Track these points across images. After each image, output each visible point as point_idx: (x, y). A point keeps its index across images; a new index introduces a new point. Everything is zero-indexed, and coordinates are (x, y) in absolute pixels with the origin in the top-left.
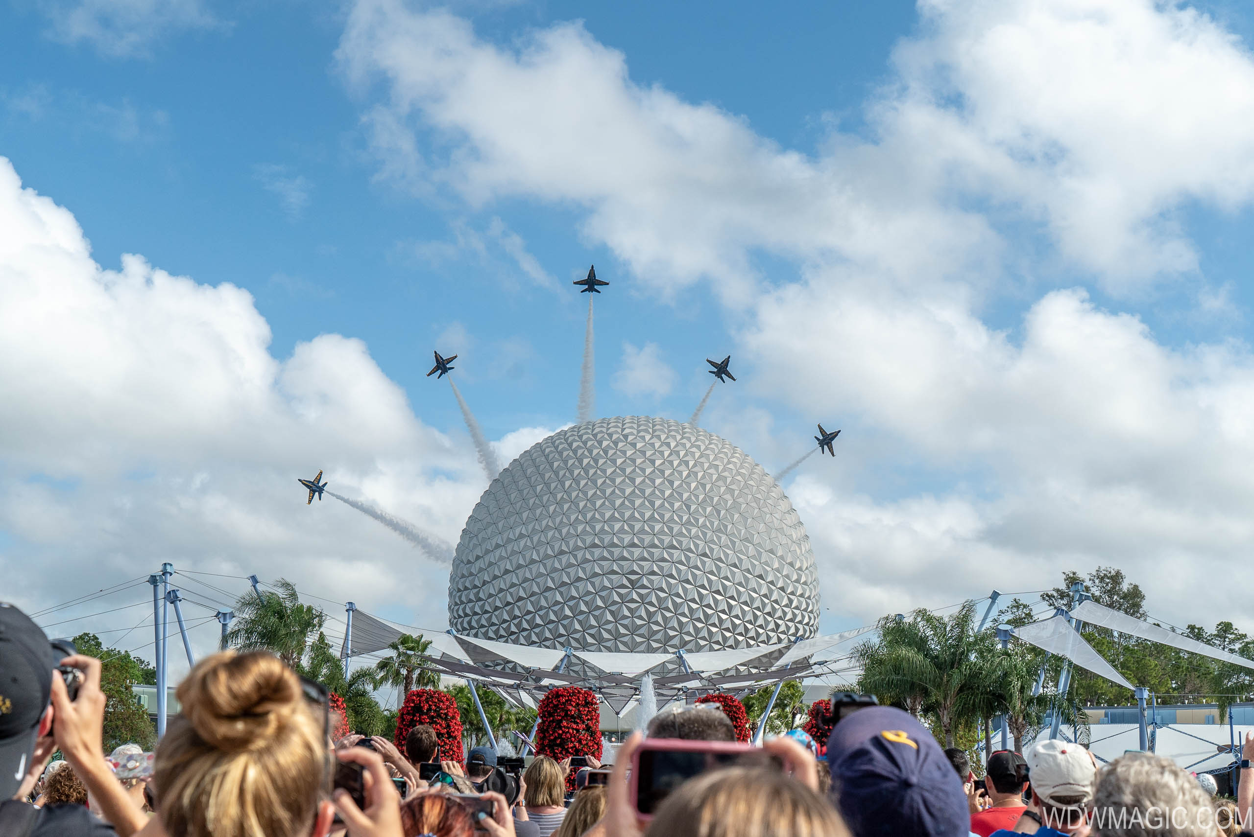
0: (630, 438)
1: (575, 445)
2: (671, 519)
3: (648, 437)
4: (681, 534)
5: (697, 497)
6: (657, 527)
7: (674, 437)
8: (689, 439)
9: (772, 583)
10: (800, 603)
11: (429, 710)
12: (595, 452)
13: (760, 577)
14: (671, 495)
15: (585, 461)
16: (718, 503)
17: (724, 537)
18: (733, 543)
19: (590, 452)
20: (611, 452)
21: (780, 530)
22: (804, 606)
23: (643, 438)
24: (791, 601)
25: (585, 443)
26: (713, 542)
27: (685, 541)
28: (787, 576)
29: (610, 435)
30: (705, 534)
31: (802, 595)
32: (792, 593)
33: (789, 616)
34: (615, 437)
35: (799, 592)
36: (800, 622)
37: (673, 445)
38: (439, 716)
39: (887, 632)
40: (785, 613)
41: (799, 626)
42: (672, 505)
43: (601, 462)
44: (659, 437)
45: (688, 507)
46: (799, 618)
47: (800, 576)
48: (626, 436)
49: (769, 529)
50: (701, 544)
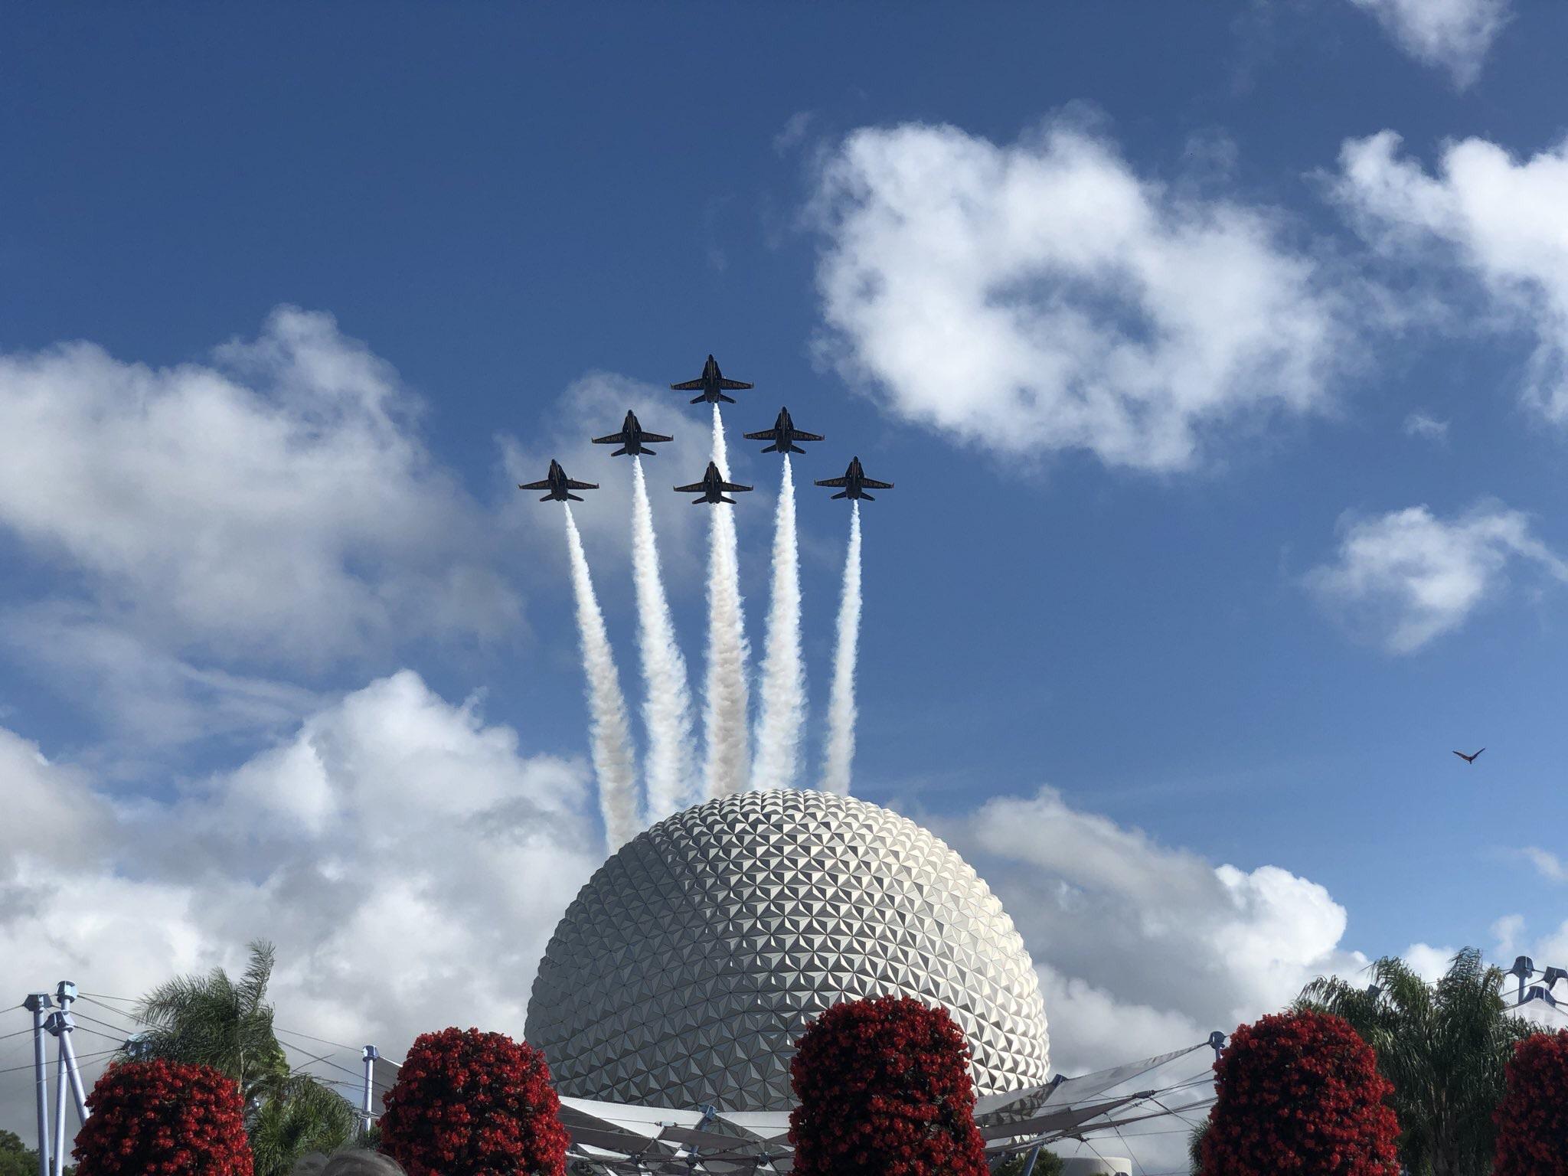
0: (774, 818)
1: (696, 830)
2: (837, 930)
3: (798, 816)
4: (850, 949)
5: (871, 896)
6: (818, 941)
7: (835, 815)
8: (855, 817)
9: (982, 1016)
10: (1023, 1044)
12: (725, 839)
13: (966, 1007)
14: (836, 895)
15: (712, 852)
16: (902, 904)
17: (911, 952)
18: (926, 960)
19: (718, 839)
20: (748, 839)
21: (989, 941)
22: (1028, 1050)
23: (792, 817)
24: (1010, 1042)
25: (710, 827)
26: (896, 959)
27: (857, 959)
28: (1003, 1007)
29: (746, 816)
30: (885, 949)
31: (1025, 1034)
32: (1012, 1031)
33: (1009, 1064)
34: (752, 817)
35: (1021, 1029)
36: (1024, 1073)
37: (834, 825)
40: (1002, 1061)
41: (1023, 1078)
42: (837, 909)
43: (735, 852)
44: (813, 816)
45: (860, 911)
46: (1022, 1068)
47: (1020, 1006)
48: (768, 816)
49: (974, 939)
50: (881, 963)
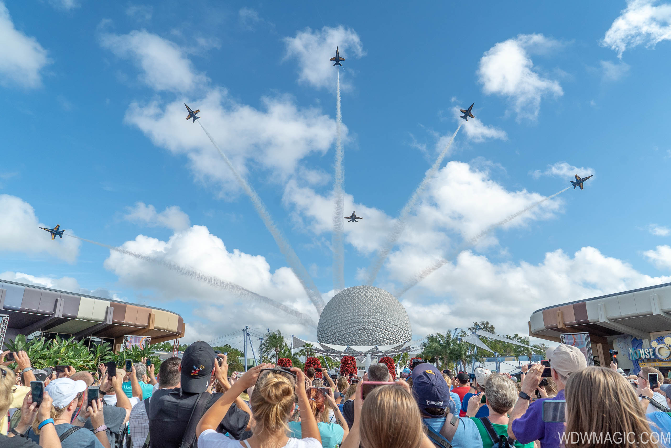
0: (362, 291)
1: (348, 293)
2: (373, 312)
4: (375, 315)
5: (379, 306)
6: (369, 314)
7: (373, 291)
8: (376, 291)
9: (399, 327)
10: (406, 332)
11: (313, 362)
12: (353, 295)
13: (396, 326)
14: (373, 305)
15: (351, 297)
16: (385, 307)
17: (386, 316)
18: (389, 317)
20: (357, 295)
21: (401, 313)
22: (408, 333)
24: (404, 332)
25: (350, 293)
26: (383, 317)
27: (376, 317)
28: (403, 325)
29: (357, 290)
30: (381, 315)
31: (407, 330)
32: (404, 330)
36: (407, 337)
37: (372, 292)
38: (315, 364)
39: (430, 339)
40: (403, 335)
42: (373, 308)
43: (355, 297)
44: (369, 291)
45: (377, 308)
46: (406, 336)
47: (406, 325)
48: (361, 291)
49: (398, 313)
50: (381, 318)
